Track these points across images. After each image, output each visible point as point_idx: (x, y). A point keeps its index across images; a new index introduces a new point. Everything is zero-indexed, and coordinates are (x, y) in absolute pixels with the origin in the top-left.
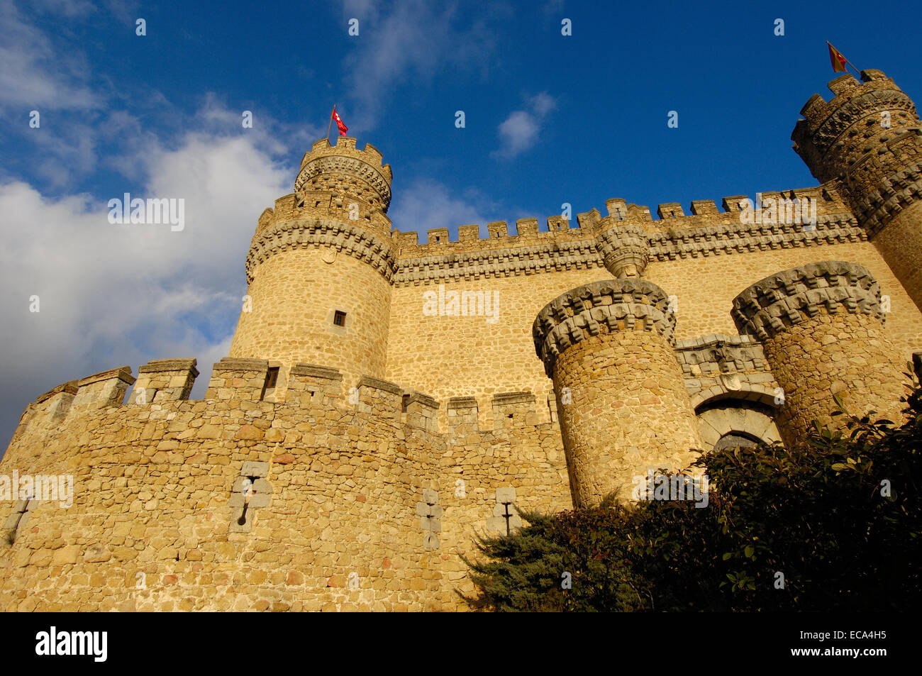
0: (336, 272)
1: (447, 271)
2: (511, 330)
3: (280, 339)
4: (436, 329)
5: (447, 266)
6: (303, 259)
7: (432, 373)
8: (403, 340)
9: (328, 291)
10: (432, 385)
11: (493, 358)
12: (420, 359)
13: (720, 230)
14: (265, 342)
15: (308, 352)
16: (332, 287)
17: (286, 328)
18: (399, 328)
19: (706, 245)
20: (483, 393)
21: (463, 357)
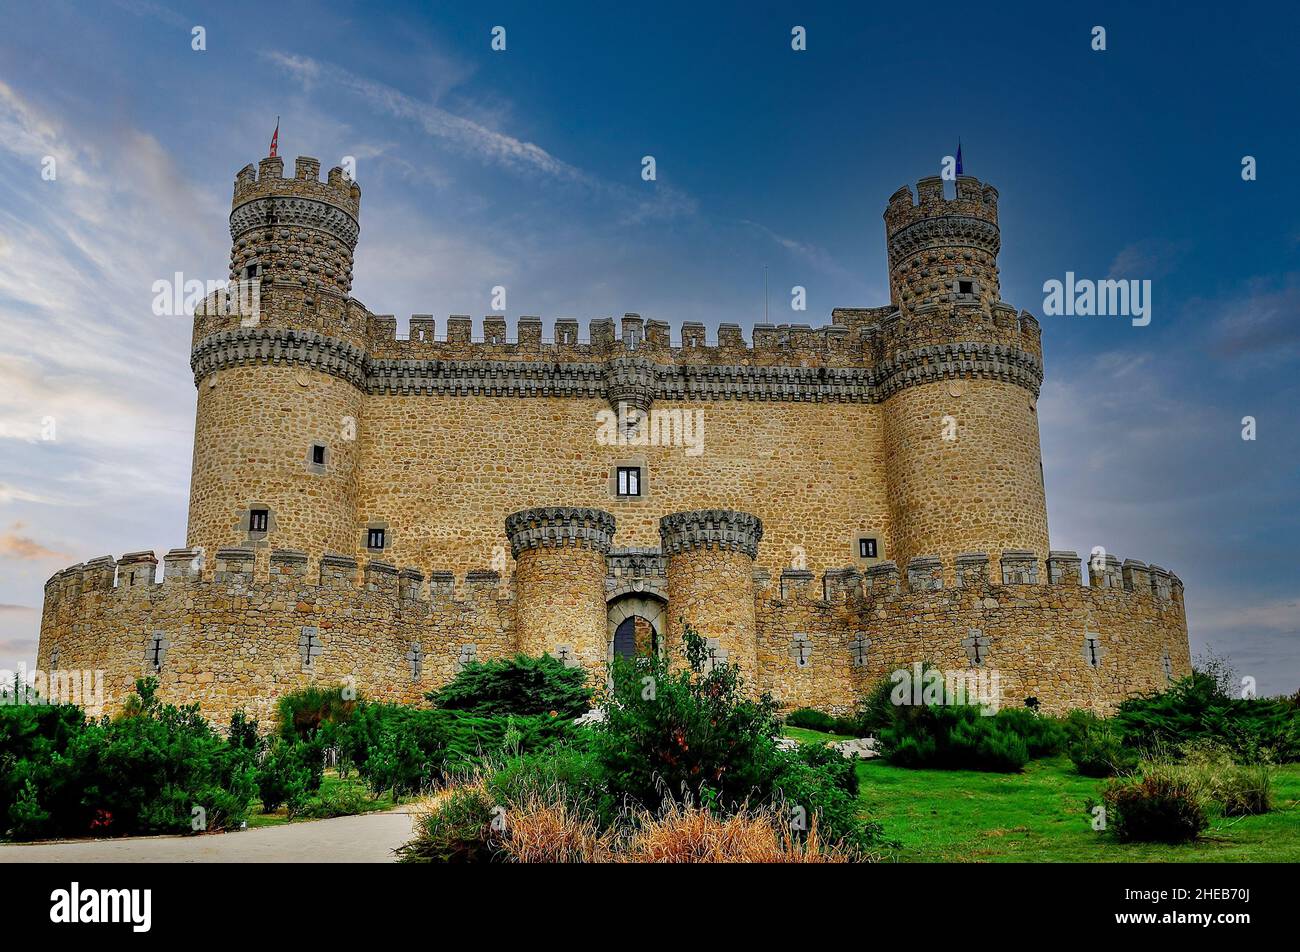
0: (312, 396)
1: (430, 382)
2: (495, 466)
3: (264, 480)
4: (414, 456)
5: (430, 374)
6: (276, 379)
7: (408, 508)
8: (377, 466)
9: (304, 422)
10: (408, 521)
11: (473, 497)
12: (396, 491)
13: (734, 371)
14: (249, 481)
15: (293, 496)
16: (308, 417)
17: (268, 467)
18: (372, 450)
19: (716, 387)
20: (459, 535)
21: (441, 493)
